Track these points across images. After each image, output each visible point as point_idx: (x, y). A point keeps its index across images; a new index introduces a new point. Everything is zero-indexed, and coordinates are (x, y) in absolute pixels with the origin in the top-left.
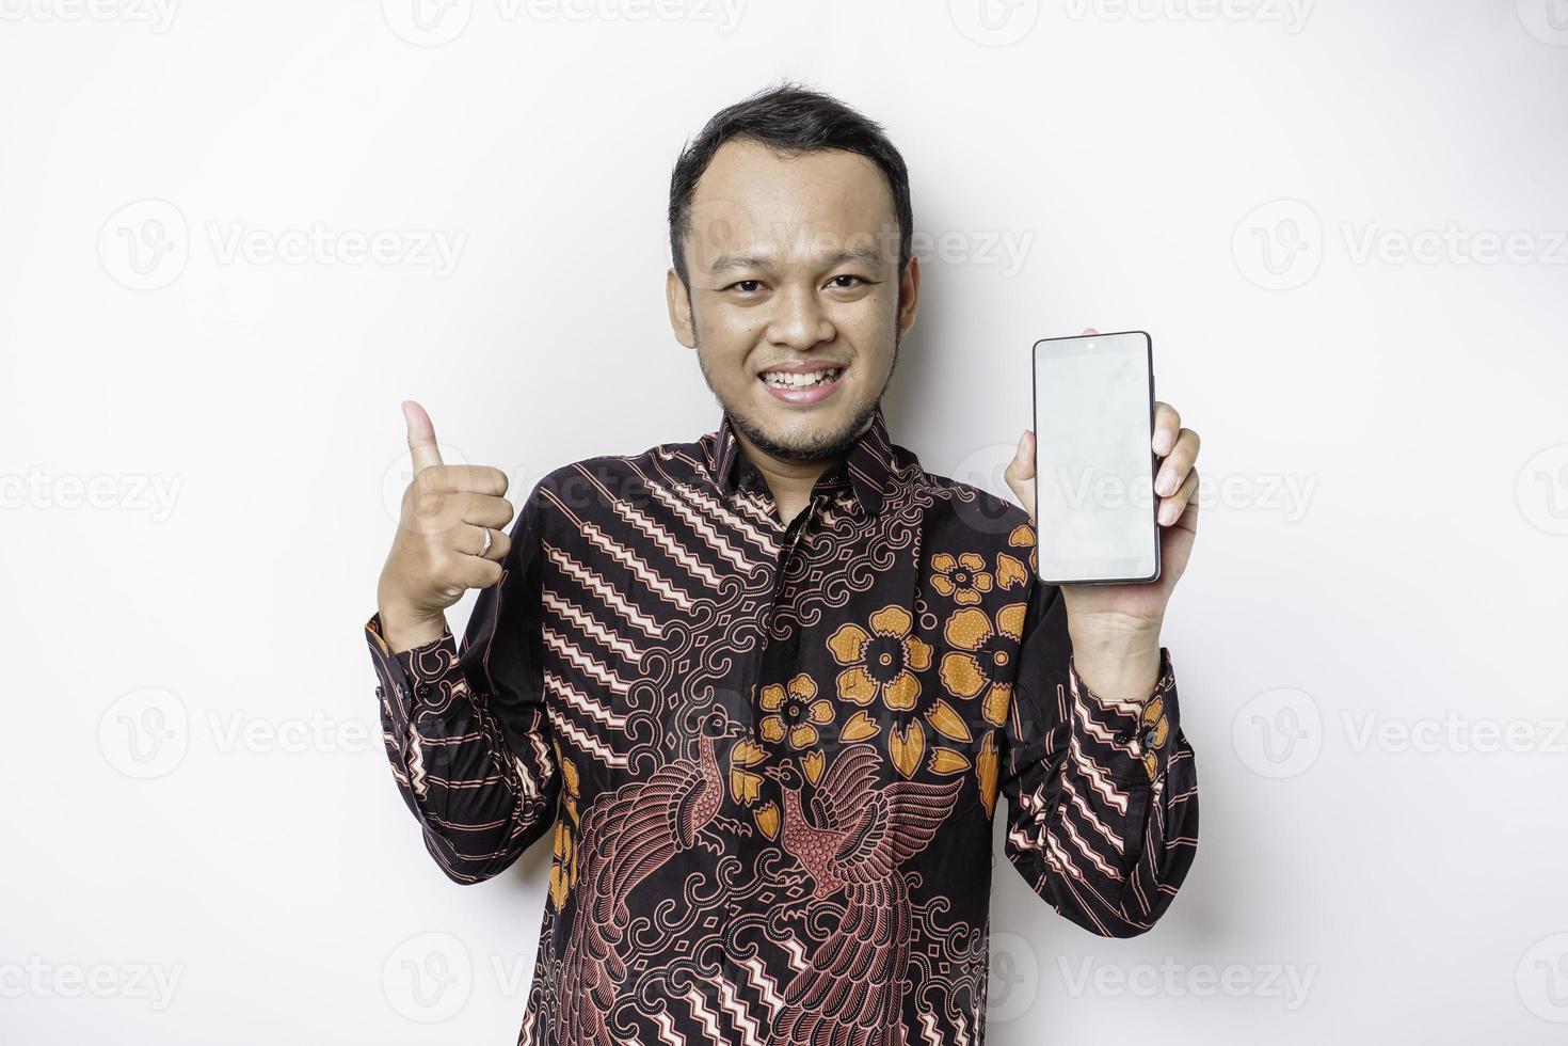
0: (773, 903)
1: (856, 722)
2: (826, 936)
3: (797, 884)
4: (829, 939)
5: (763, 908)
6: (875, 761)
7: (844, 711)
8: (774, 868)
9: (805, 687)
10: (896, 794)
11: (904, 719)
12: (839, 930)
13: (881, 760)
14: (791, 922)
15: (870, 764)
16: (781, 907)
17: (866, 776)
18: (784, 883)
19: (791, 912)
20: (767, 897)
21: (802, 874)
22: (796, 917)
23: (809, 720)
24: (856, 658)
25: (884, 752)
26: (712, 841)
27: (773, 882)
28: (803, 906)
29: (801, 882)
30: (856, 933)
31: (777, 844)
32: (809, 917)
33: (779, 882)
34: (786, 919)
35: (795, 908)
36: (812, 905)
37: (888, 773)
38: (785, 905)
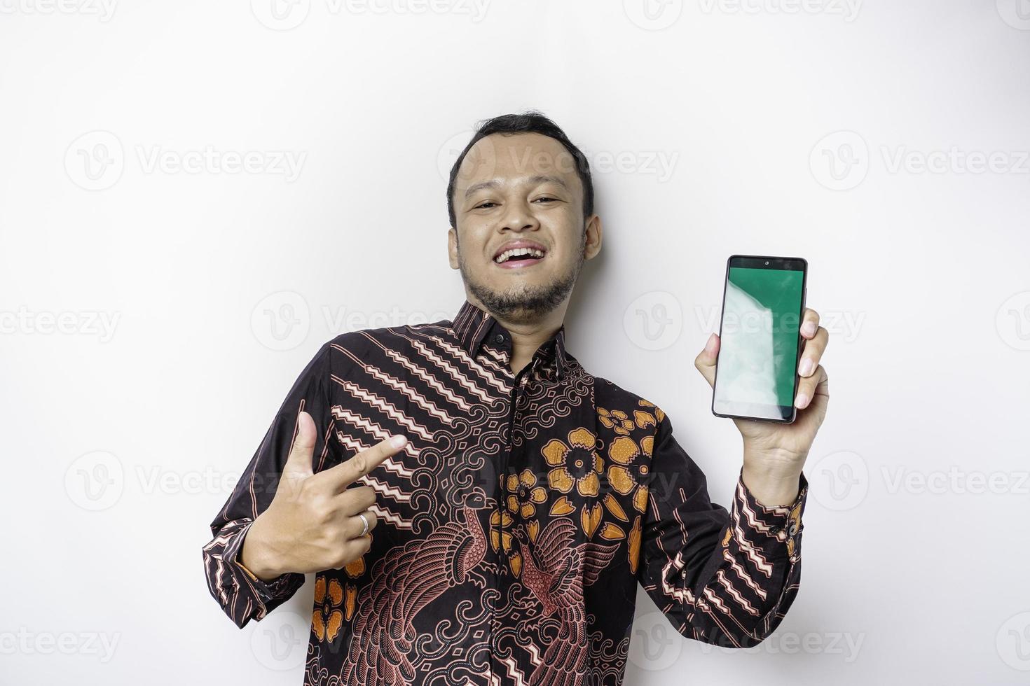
0: (519, 620)
1: (560, 503)
2: (549, 642)
3: (532, 607)
4: (552, 643)
5: (513, 623)
6: (572, 529)
7: (554, 496)
8: (518, 596)
9: (529, 478)
10: (585, 550)
11: (590, 502)
12: (558, 638)
13: (576, 529)
14: (531, 633)
15: (569, 531)
16: (524, 623)
17: (566, 539)
18: (524, 607)
19: (529, 626)
20: (515, 616)
21: (535, 600)
22: (533, 629)
23: (531, 500)
24: (560, 462)
25: (578, 522)
26: (478, 579)
27: (518, 606)
28: (535, 622)
29: (534, 606)
30: (568, 639)
31: (519, 581)
32: (540, 629)
33: (521, 606)
34: (527, 631)
35: (532, 623)
36: (541, 621)
37: (579, 537)
38: (526, 621)
